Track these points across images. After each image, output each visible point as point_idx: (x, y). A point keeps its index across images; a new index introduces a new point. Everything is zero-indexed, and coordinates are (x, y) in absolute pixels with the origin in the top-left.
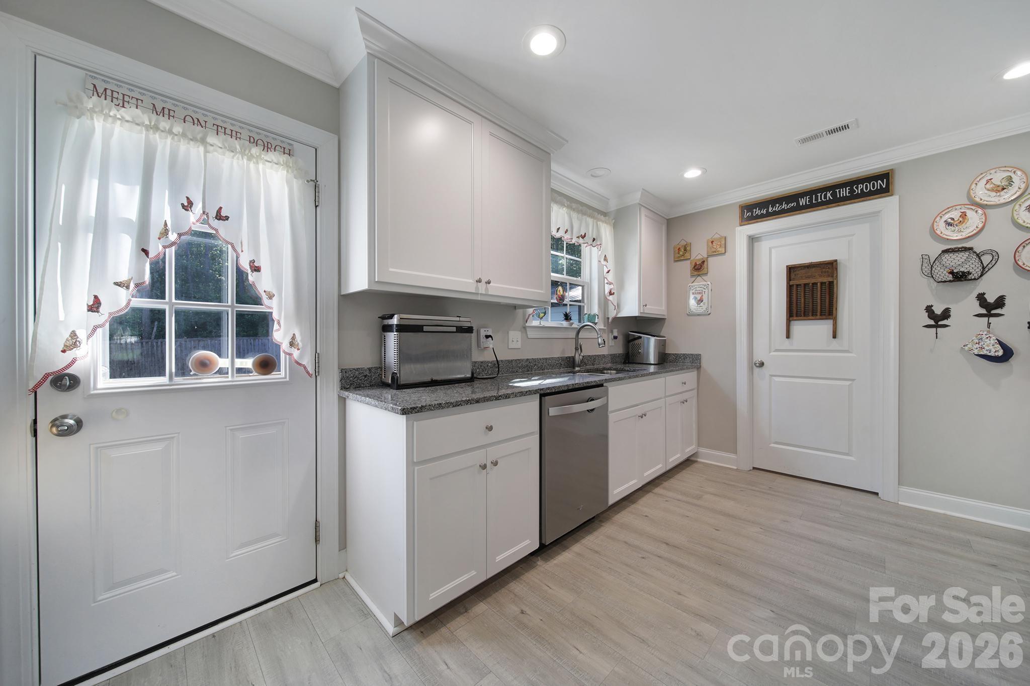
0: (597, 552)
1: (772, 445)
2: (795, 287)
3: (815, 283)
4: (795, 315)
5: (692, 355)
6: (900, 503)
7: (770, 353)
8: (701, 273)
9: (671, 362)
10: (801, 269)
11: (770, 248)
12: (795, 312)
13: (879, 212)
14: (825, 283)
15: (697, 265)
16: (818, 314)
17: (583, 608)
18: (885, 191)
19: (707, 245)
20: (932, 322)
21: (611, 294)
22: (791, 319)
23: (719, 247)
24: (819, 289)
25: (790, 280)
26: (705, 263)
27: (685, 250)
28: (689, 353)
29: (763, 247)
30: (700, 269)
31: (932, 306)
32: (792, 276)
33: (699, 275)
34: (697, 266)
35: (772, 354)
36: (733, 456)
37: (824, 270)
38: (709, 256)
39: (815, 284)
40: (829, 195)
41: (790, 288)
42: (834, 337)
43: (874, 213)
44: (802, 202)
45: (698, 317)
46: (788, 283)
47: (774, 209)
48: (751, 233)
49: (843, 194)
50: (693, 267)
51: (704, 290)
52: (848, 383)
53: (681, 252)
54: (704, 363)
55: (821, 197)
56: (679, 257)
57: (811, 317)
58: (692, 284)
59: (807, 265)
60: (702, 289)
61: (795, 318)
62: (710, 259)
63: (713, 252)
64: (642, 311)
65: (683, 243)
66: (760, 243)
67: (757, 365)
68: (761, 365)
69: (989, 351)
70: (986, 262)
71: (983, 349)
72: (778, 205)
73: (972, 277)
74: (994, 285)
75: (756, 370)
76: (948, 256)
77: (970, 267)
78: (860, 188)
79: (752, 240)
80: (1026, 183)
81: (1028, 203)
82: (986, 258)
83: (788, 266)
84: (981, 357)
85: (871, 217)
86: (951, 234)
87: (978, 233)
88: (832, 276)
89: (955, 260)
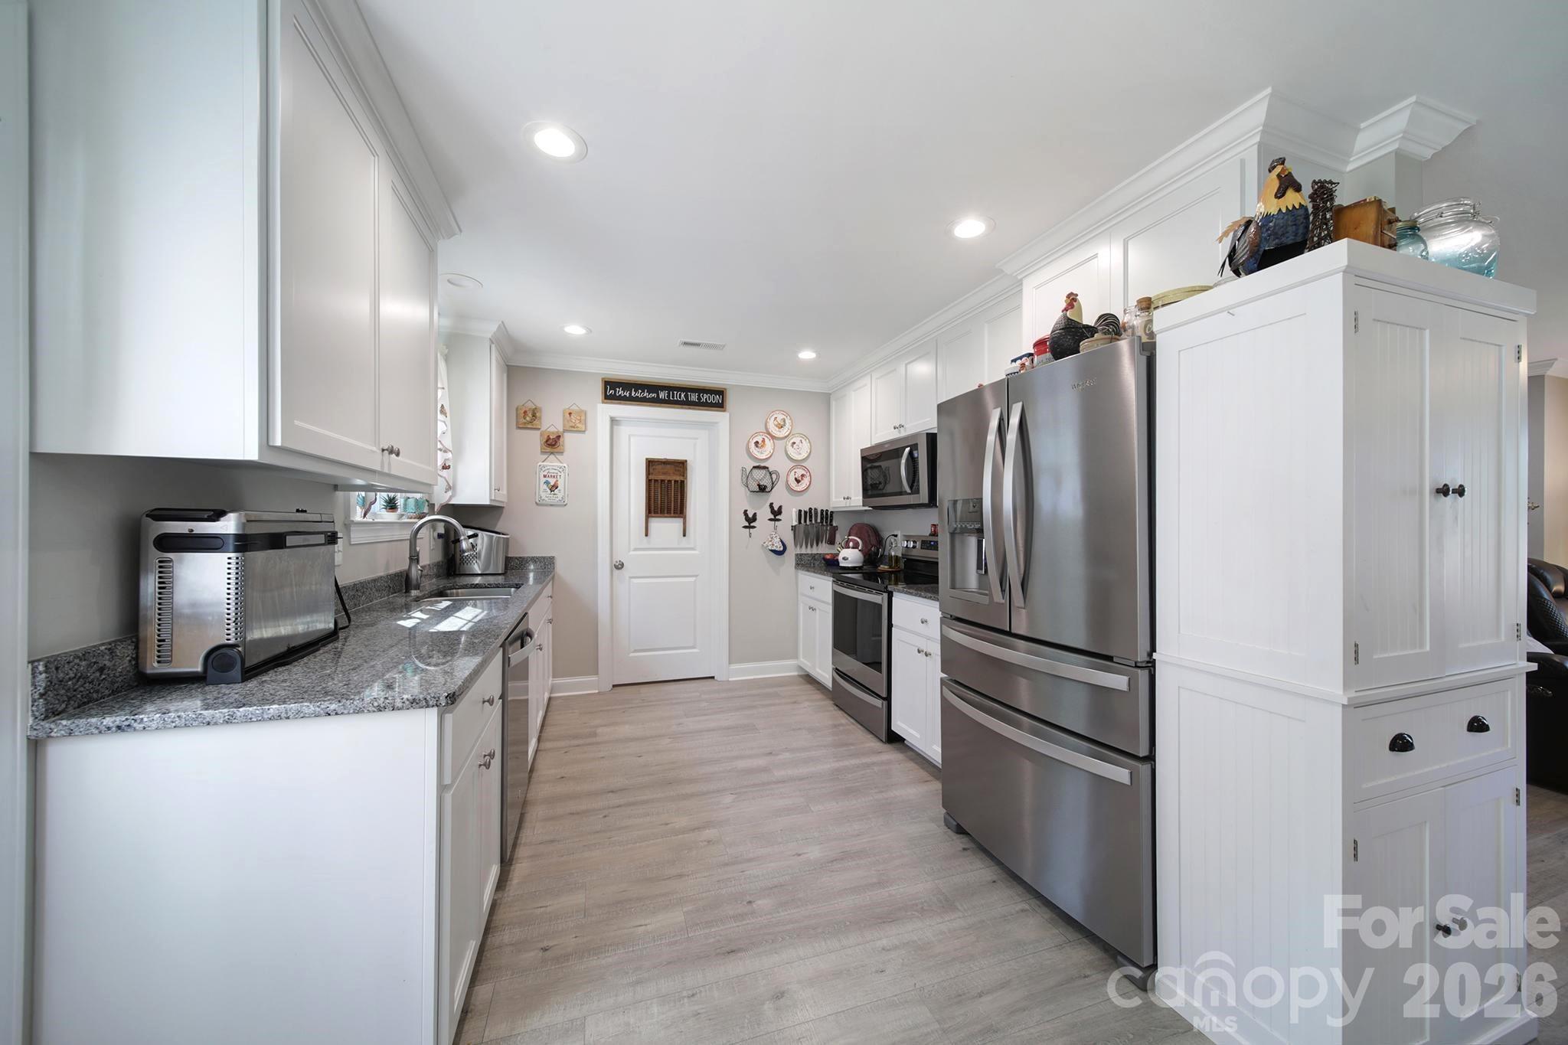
0: (552, 841)
1: (632, 655)
2: (653, 481)
3: (669, 479)
4: (653, 511)
5: (544, 558)
6: (730, 679)
8: (555, 450)
9: (513, 569)
10: (658, 464)
11: (629, 436)
12: (653, 508)
13: (717, 423)
14: (678, 481)
15: (550, 438)
16: (672, 511)
17: (603, 894)
18: (720, 406)
19: (564, 416)
21: (445, 467)
22: (650, 514)
23: (576, 421)
24: (674, 486)
25: (649, 475)
26: (561, 439)
27: (534, 415)
28: (540, 555)
29: (623, 431)
30: (554, 445)
31: (747, 510)
32: (651, 471)
33: (552, 453)
34: (551, 441)
35: (631, 552)
36: (594, 678)
37: (677, 468)
38: (565, 431)
39: (670, 481)
40: (683, 396)
41: (649, 482)
42: (684, 535)
43: (711, 423)
44: (662, 395)
45: (552, 508)
46: (647, 477)
47: (636, 395)
48: (613, 415)
49: (694, 398)
50: (545, 440)
51: (559, 474)
52: (692, 579)
53: (526, 418)
54: (560, 567)
55: (677, 396)
56: (525, 423)
57: (659, 515)
58: (545, 463)
59: (663, 460)
60: (556, 471)
61: (653, 515)
62: (565, 434)
63: (572, 427)
64: (493, 498)
65: (530, 405)
66: (619, 428)
67: (617, 568)
68: (620, 566)
69: (777, 547)
70: (774, 480)
71: (773, 545)
72: (640, 391)
73: (767, 490)
74: (778, 497)
75: (616, 572)
76: (756, 471)
77: (766, 482)
78: (705, 397)
79: (614, 421)
80: (792, 426)
81: (792, 441)
82: (774, 476)
83: (647, 459)
84: (772, 551)
85: (710, 426)
86: (757, 453)
87: (770, 456)
88: (683, 476)
89: (759, 475)
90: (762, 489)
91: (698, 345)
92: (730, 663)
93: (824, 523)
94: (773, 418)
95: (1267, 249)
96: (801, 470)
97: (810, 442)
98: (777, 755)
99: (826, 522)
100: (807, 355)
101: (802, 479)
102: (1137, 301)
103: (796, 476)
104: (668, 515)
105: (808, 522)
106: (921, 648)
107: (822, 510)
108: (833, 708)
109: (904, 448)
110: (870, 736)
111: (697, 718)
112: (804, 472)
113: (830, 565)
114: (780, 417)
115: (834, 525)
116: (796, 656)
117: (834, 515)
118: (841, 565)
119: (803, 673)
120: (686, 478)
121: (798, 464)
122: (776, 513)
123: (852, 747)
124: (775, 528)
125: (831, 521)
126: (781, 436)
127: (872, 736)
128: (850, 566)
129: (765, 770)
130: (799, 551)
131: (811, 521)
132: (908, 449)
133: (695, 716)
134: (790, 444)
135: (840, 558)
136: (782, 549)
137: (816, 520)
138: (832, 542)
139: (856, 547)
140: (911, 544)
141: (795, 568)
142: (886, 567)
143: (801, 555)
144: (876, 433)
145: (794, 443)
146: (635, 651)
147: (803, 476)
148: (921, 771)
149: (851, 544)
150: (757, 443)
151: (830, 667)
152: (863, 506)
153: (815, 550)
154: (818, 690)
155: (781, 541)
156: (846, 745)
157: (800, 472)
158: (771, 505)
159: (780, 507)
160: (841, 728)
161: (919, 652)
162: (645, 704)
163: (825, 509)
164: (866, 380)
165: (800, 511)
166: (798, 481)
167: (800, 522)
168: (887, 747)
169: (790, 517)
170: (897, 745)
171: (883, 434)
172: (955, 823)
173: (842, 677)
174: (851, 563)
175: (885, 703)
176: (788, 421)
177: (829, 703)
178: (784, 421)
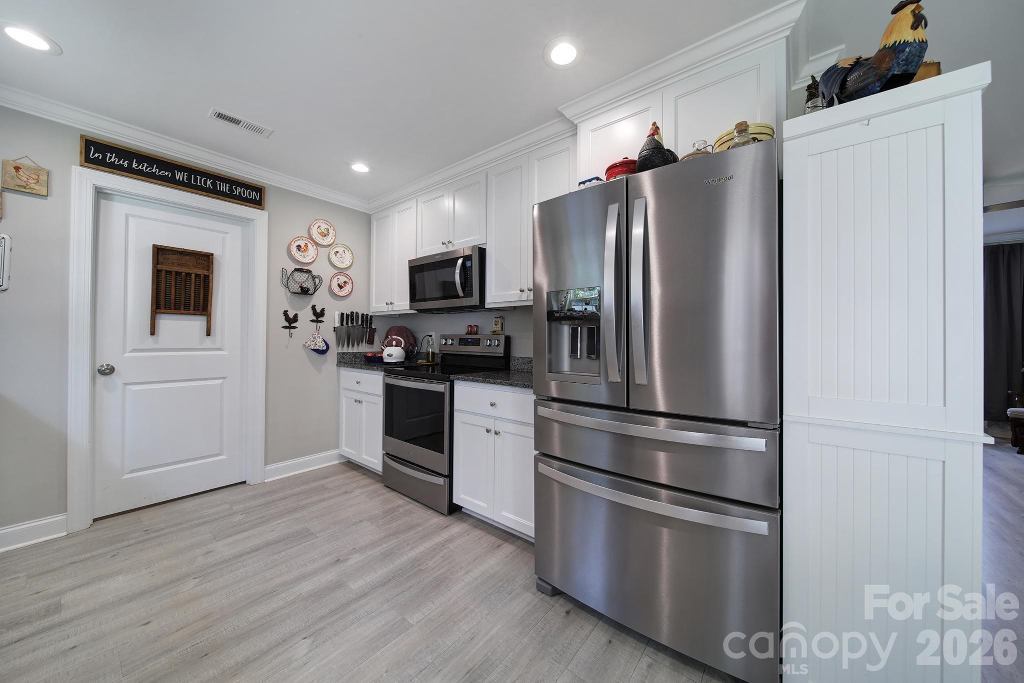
1: (125, 475)
2: (163, 273)
3: (189, 273)
4: (162, 307)
6: (266, 481)
7: (124, 353)
10: (173, 254)
11: (126, 214)
12: (162, 303)
13: (252, 220)
14: (200, 275)
16: (192, 308)
18: (257, 203)
20: (287, 324)
22: (158, 310)
24: (193, 280)
25: (158, 264)
29: (117, 211)
31: (287, 311)
32: (161, 259)
35: (127, 355)
37: (199, 261)
40: (209, 183)
41: (157, 273)
42: (208, 334)
44: (179, 176)
46: (155, 266)
47: (140, 167)
48: (99, 184)
49: (223, 188)
52: (220, 381)
55: (201, 181)
57: (172, 311)
59: (180, 250)
61: (163, 311)
66: (110, 202)
67: (102, 372)
68: (109, 371)
69: (320, 346)
70: (317, 284)
71: (316, 344)
72: (146, 164)
73: (310, 292)
74: (320, 299)
75: (101, 379)
76: (297, 274)
77: (309, 285)
78: (238, 191)
79: (100, 194)
80: (335, 236)
81: (335, 250)
82: (317, 281)
83: (154, 246)
84: (314, 350)
85: (244, 222)
86: (299, 257)
87: (314, 261)
88: (208, 270)
89: (301, 277)
90: (304, 291)
91: (236, 122)
92: (266, 464)
93: (365, 326)
94: (316, 226)
95: (895, 73)
96: (343, 277)
97: (352, 253)
98: (346, 560)
99: (366, 325)
100: (360, 168)
101: (345, 286)
102: (736, 126)
103: (339, 282)
104: (186, 312)
105: (350, 325)
106: (489, 428)
107: (363, 315)
108: (385, 490)
109: (458, 258)
110: (430, 512)
111: (230, 540)
112: (346, 279)
113: (373, 361)
114: (324, 227)
115: (373, 327)
116: (337, 446)
117: (373, 319)
118: (385, 361)
119: (343, 461)
120: (212, 273)
121: (341, 271)
122: (319, 315)
123: (420, 529)
124: (318, 329)
125: (371, 324)
126: (324, 244)
127: (432, 511)
128: (394, 361)
129: (338, 585)
130: (340, 351)
131: (352, 323)
132: (460, 261)
133: (230, 536)
134: (333, 253)
135: (385, 354)
136: (325, 348)
137: (357, 323)
138: (371, 342)
139: (398, 344)
140: (450, 342)
141: (337, 365)
142: (424, 361)
143: (343, 354)
144: (422, 248)
145: (337, 252)
146: (132, 471)
147: (345, 282)
148: (489, 536)
149: (394, 343)
150: (299, 247)
151: (380, 452)
152: (410, 309)
153: (356, 349)
154: (364, 474)
155: (324, 341)
156: (412, 527)
157: (343, 279)
158: (314, 307)
159: (323, 310)
160: (401, 510)
161: (488, 431)
162: (150, 536)
163: (365, 314)
164: (413, 203)
165: (342, 314)
166: (341, 287)
167: (342, 324)
168: (450, 518)
169: (332, 319)
170: (457, 515)
171: (430, 248)
172: (550, 588)
173: (394, 460)
174: (395, 358)
175: (447, 480)
176: (331, 231)
177: (379, 487)
178: (328, 230)
